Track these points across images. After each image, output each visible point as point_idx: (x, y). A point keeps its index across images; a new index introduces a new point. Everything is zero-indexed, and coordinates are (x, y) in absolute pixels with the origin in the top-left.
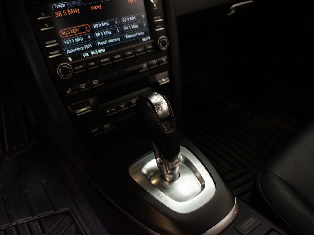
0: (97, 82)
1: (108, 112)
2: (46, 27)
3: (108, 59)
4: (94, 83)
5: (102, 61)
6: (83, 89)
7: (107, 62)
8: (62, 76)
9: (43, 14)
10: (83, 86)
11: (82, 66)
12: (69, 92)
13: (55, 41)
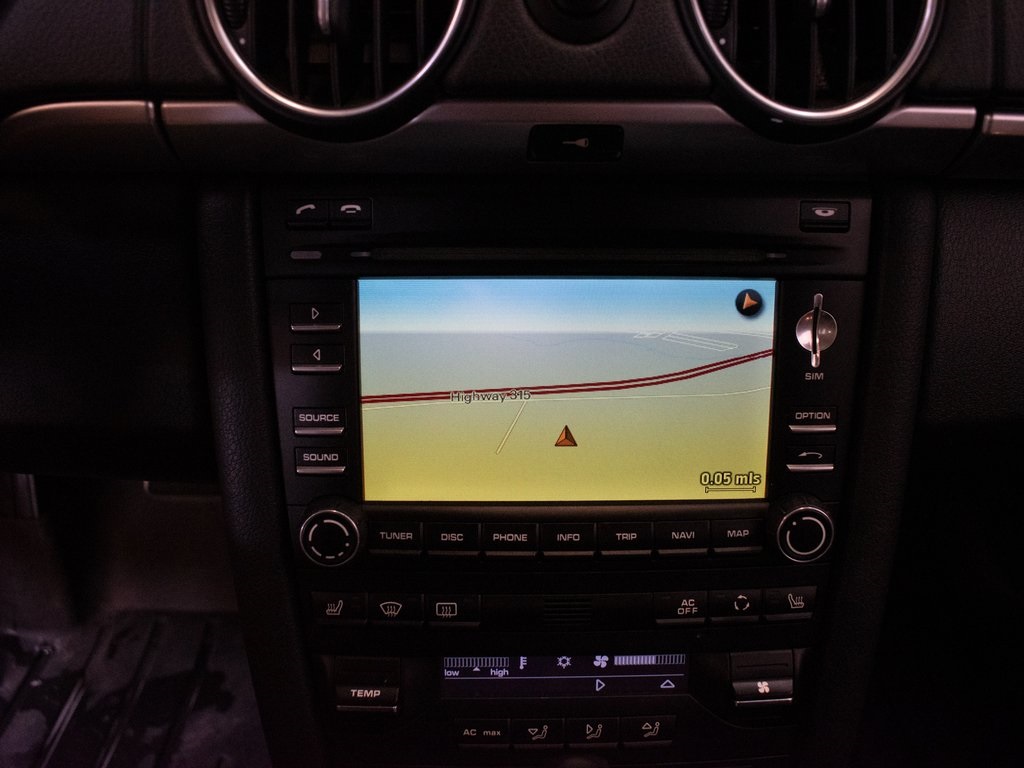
0: (453, 612)
1: (466, 732)
2: (315, 363)
3: (523, 538)
4: (440, 612)
5: (497, 536)
6: (391, 618)
7: (516, 545)
8: (311, 553)
9: (315, 313)
10: (391, 609)
11: (409, 536)
12: (333, 610)
13: (335, 418)
